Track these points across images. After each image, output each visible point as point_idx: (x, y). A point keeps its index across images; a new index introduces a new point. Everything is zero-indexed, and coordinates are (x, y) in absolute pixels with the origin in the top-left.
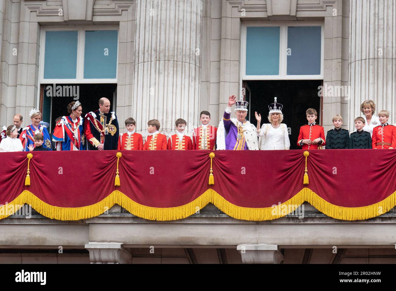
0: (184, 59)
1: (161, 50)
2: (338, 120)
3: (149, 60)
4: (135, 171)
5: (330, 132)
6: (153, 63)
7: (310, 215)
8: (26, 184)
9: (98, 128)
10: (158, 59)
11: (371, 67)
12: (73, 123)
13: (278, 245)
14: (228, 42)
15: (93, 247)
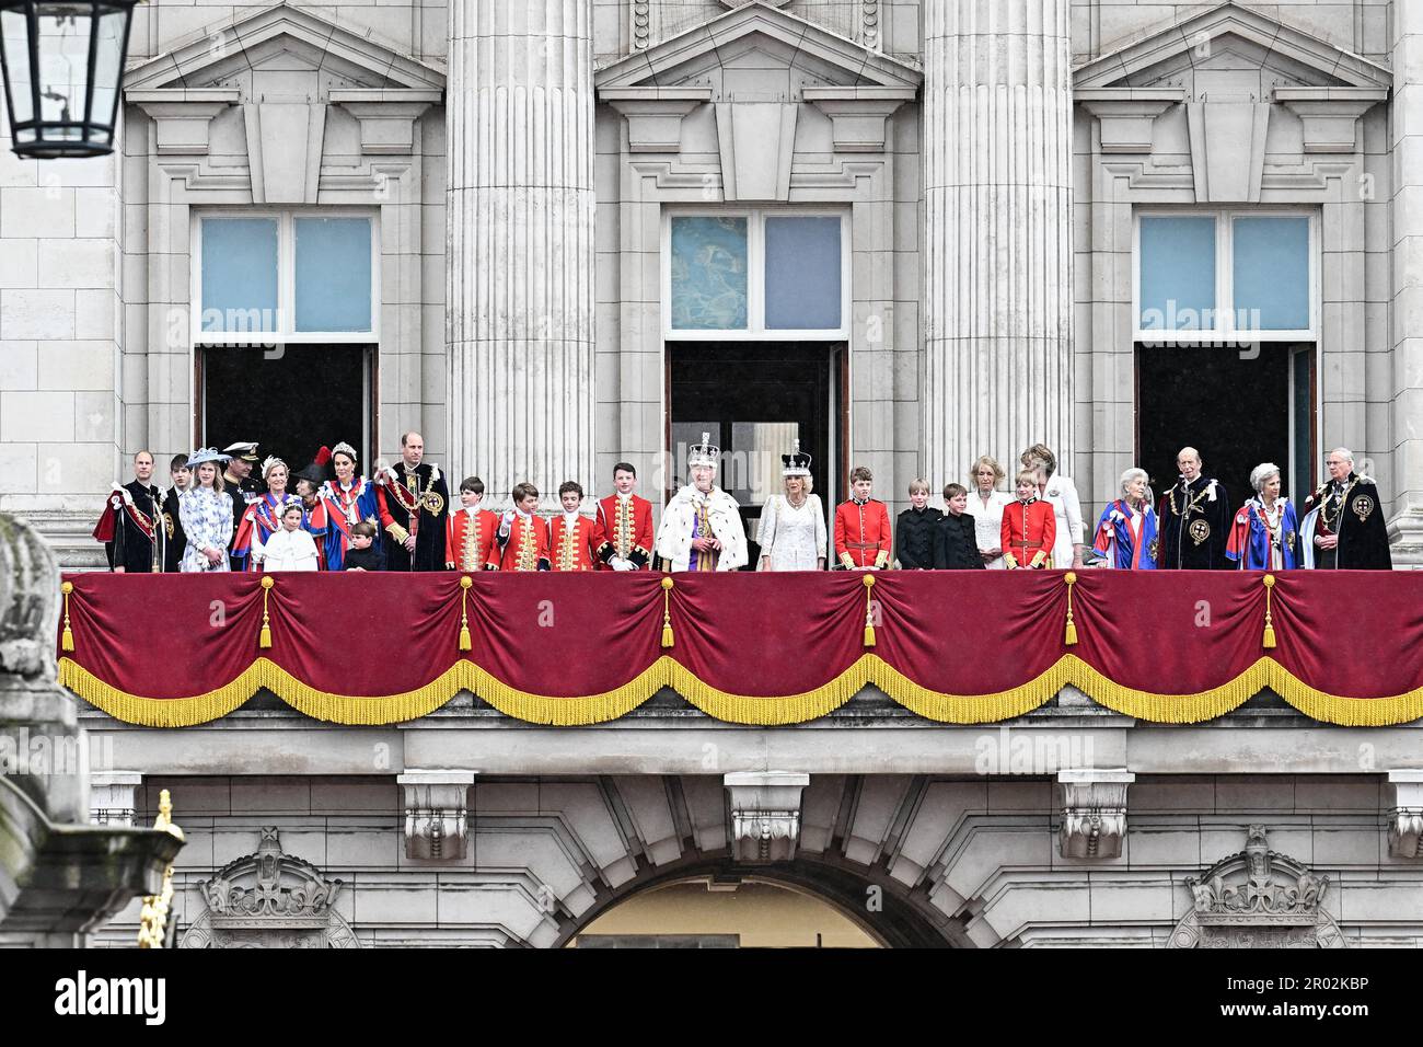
0: (567, 333)
1: (517, 315)
2: (921, 491)
3: (491, 337)
4: (503, 619)
5: (905, 517)
6: (500, 344)
7: (880, 711)
8: (262, 646)
9: (404, 503)
10: (511, 336)
11: (983, 357)
12: (344, 492)
13: (811, 775)
14: (636, 258)
15: (415, 781)
